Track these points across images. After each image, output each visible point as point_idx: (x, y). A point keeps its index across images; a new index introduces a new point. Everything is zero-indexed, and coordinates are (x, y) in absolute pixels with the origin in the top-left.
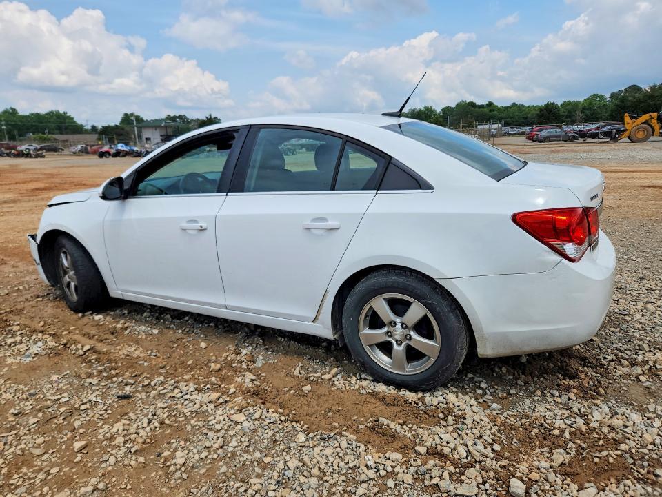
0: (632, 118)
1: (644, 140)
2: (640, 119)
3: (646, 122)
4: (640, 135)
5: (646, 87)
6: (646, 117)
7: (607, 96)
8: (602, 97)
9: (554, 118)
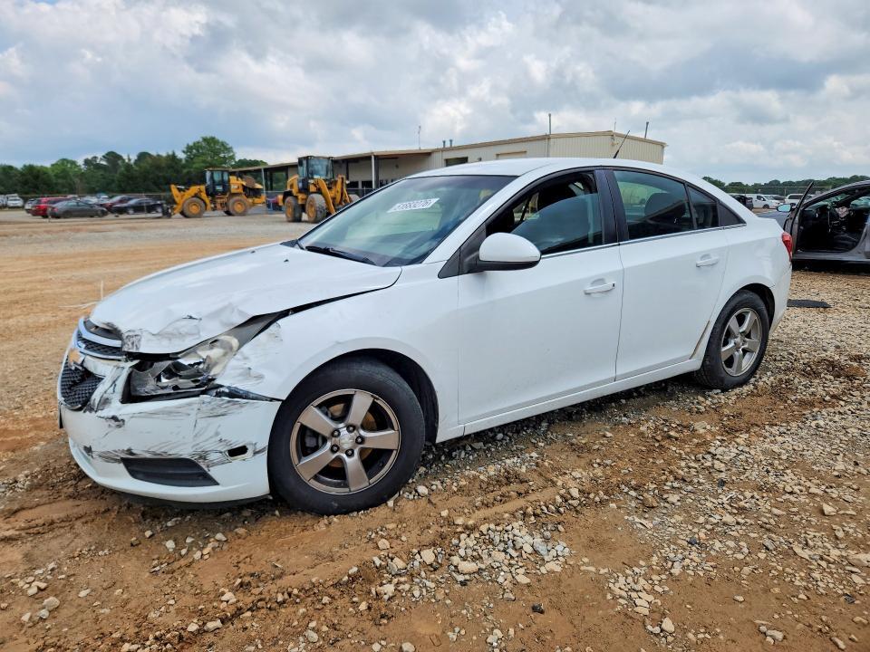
0: (180, 190)
1: (199, 216)
2: (188, 192)
3: (196, 196)
4: (194, 209)
5: (130, 156)
6: (194, 189)
7: (80, 162)
8: (73, 163)
9: (45, 186)
